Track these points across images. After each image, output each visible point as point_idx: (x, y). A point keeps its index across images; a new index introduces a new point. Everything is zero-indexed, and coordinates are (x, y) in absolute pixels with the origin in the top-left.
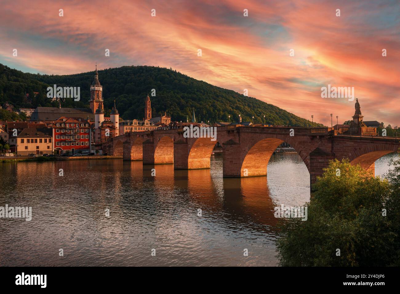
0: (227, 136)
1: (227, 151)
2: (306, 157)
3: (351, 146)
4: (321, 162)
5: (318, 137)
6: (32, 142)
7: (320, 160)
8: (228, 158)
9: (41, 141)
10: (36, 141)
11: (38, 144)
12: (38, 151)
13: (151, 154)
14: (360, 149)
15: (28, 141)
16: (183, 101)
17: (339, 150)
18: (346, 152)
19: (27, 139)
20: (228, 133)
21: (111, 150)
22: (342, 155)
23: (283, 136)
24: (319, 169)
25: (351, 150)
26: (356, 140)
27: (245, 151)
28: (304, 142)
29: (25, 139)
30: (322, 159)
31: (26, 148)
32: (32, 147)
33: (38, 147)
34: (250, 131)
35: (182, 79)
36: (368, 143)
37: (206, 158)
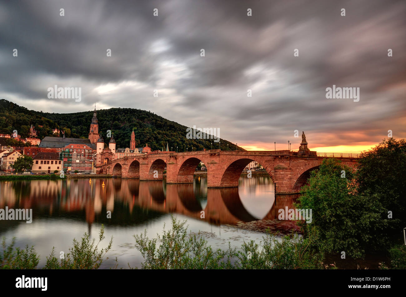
0: (210, 158)
1: (210, 168)
2: (271, 171)
3: (302, 163)
4: (282, 174)
5: (280, 157)
6: (45, 163)
7: (281, 173)
8: (211, 174)
9: (52, 163)
10: (48, 163)
11: (50, 165)
12: (50, 170)
13: (146, 173)
14: (309, 164)
15: (42, 162)
16: (159, 136)
17: (294, 165)
18: (299, 167)
19: (41, 161)
20: (211, 156)
21: (110, 171)
22: (297, 169)
23: (253, 157)
24: (280, 179)
25: (302, 165)
26: (305, 159)
27: (224, 168)
28: (269, 161)
29: (40, 161)
30: (282, 172)
31: (40, 168)
32: (45, 167)
33: (49, 168)
34: (228, 154)
35: (158, 119)
36: (314, 160)
37: (191, 175)
